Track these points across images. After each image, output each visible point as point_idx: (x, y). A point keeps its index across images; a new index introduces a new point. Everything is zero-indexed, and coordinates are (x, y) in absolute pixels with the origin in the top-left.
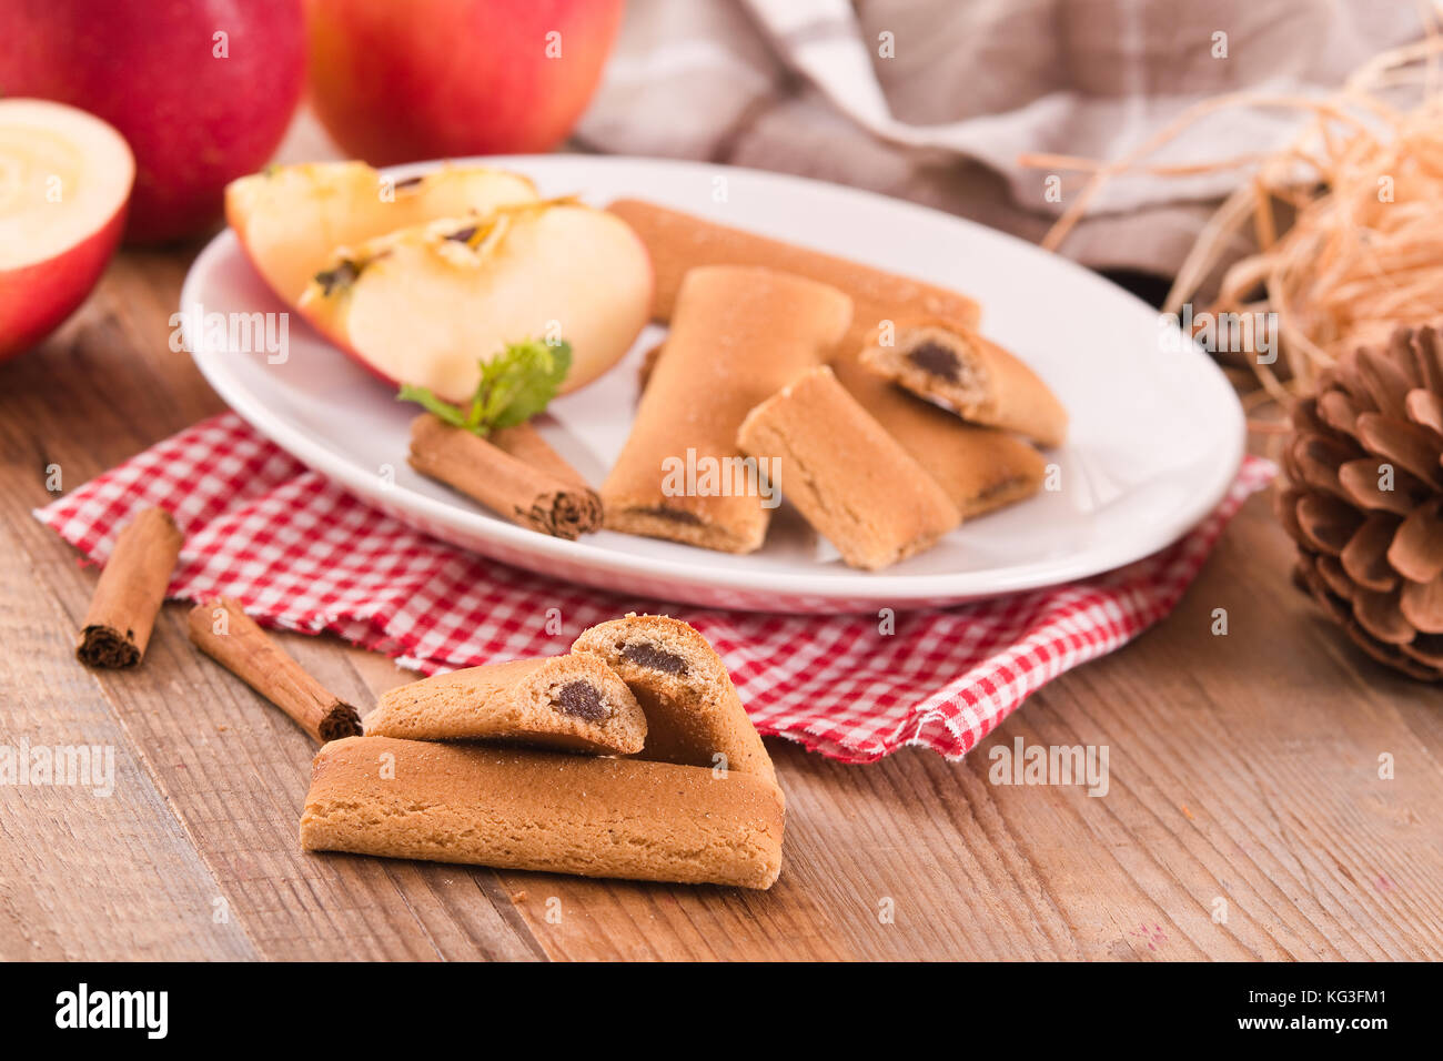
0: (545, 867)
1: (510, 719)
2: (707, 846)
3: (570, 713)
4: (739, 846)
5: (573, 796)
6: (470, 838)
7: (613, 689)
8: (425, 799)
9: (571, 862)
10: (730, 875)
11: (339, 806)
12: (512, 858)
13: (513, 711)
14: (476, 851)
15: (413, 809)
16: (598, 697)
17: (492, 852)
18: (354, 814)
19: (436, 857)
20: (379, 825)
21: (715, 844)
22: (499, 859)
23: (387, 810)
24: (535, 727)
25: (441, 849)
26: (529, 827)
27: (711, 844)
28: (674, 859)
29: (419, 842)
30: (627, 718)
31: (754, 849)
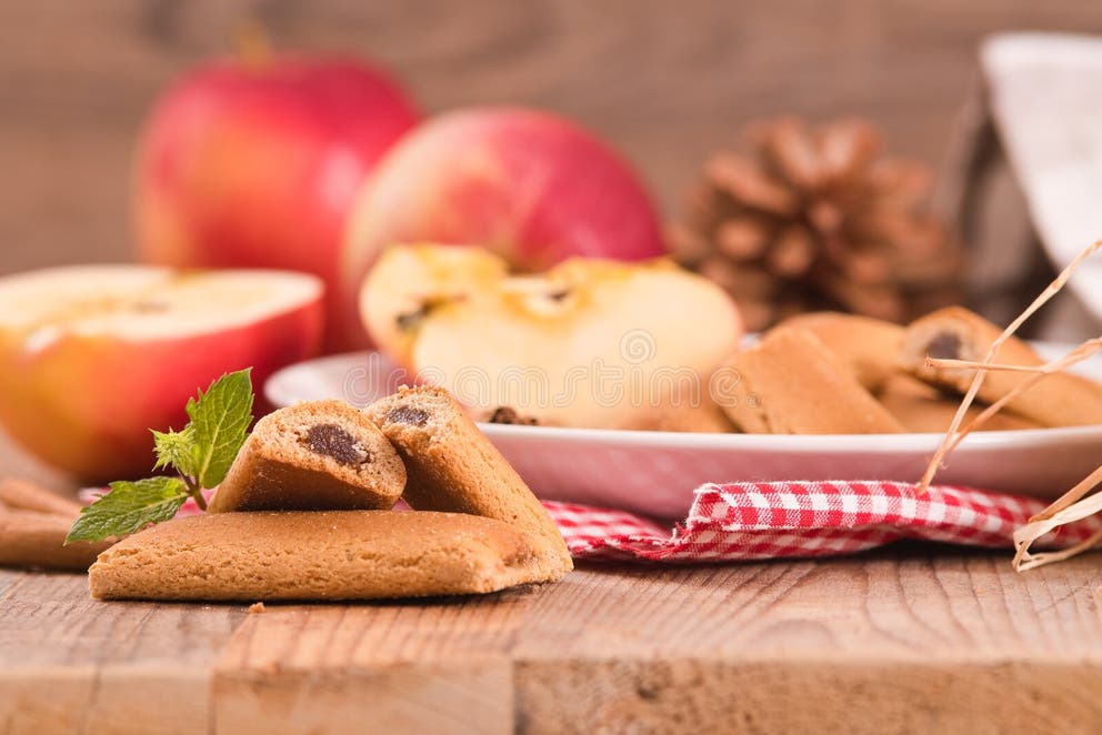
0: (292, 591)
2: (425, 553)
3: (320, 451)
4: (454, 550)
5: (325, 529)
6: (228, 568)
7: (370, 437)
8: (197, 542)
9: (312, 581)
10: (444, 580)
11: (123, 554)
12: (263, 583)
14: (233, 579)
15: (186, 551)
16: (351, 440)
17: (246, 580)
18: (132, 558)
19: (201, 592)
20: (152, 565)
21: (433, 551)
22: (251, 585)
23: (161, 552)
25: (203, 582)
26: (278, 554)
27: (429, 551)
28: (397, 568)
29: (185, 576)
30: (384, 465)
31: (465, 551)
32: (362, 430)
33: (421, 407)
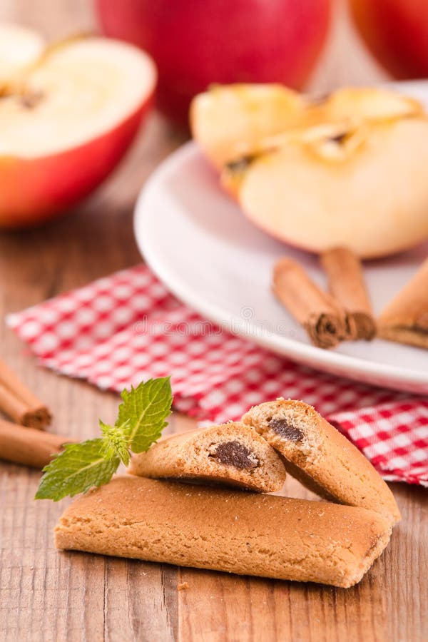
0: (207, 566)
1: (179, 465)
2: (307, 557)
3: (224, 462)
4: (328, 557)
5: (230, 519)
6: (158, 545)
7: (260, 448)
8: (134, 518)
9: (222, 563)
10: (321, 577)
11: (79, 520)
12: (185, 559)
13: (180, 460)
14: (163, 553)
15: (126, 524)
16: (247, 452)
17: (172, 555)
18: (86, 526)
19: (139, 557)
20: (101, 534)
21: (312, 555)
22: (177, 560)
23: (108, 524)
24: (196, 472)
25: (140, 551)
26: (196, 539)
27: (310, 556)
28: (285, 565)
29: (127, 546)
30: (270, 468)
31: (337, 560)
32: (255, 443)
33: (297, 427)
